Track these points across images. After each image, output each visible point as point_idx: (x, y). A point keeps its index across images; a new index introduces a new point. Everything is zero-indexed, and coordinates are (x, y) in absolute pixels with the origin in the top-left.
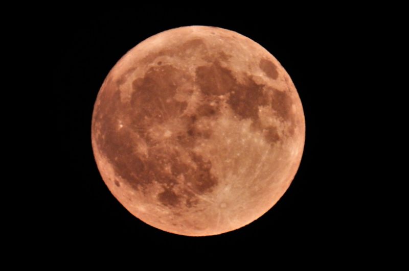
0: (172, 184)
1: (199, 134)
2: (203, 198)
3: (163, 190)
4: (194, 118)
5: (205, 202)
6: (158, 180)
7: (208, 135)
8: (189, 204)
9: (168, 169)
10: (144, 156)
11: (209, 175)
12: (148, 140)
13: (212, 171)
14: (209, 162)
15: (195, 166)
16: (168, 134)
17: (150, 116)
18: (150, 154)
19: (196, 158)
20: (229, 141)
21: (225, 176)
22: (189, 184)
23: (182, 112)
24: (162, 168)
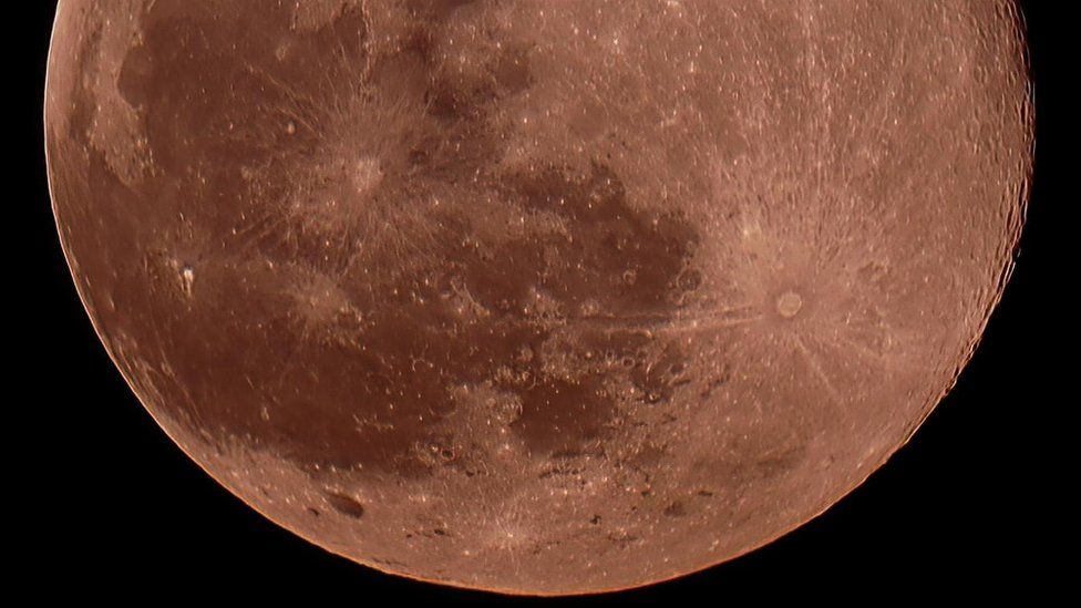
0: (526, 354)
1: (484, 91)
2: (685, 325)
3: (513, 404)
4: (420, 47)
5: (705, 337)
6: (464, 377)
7: (516, 74)
8: (653, 386)
9: (465, 306)
10: (346, 322)
11: (637, 221)
12: (311, 250)
13: (636, 197)
14: (601, 171)
15: (554, 223)
16: (366, 173)
17: (254, 155)
18: (361, 300)
19: (538, 190)
20: (616, 42)
21: (702, 188)
22: (590, 308)
23: (357, 55)
24: (445, 319)
